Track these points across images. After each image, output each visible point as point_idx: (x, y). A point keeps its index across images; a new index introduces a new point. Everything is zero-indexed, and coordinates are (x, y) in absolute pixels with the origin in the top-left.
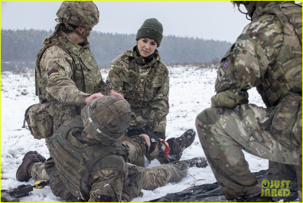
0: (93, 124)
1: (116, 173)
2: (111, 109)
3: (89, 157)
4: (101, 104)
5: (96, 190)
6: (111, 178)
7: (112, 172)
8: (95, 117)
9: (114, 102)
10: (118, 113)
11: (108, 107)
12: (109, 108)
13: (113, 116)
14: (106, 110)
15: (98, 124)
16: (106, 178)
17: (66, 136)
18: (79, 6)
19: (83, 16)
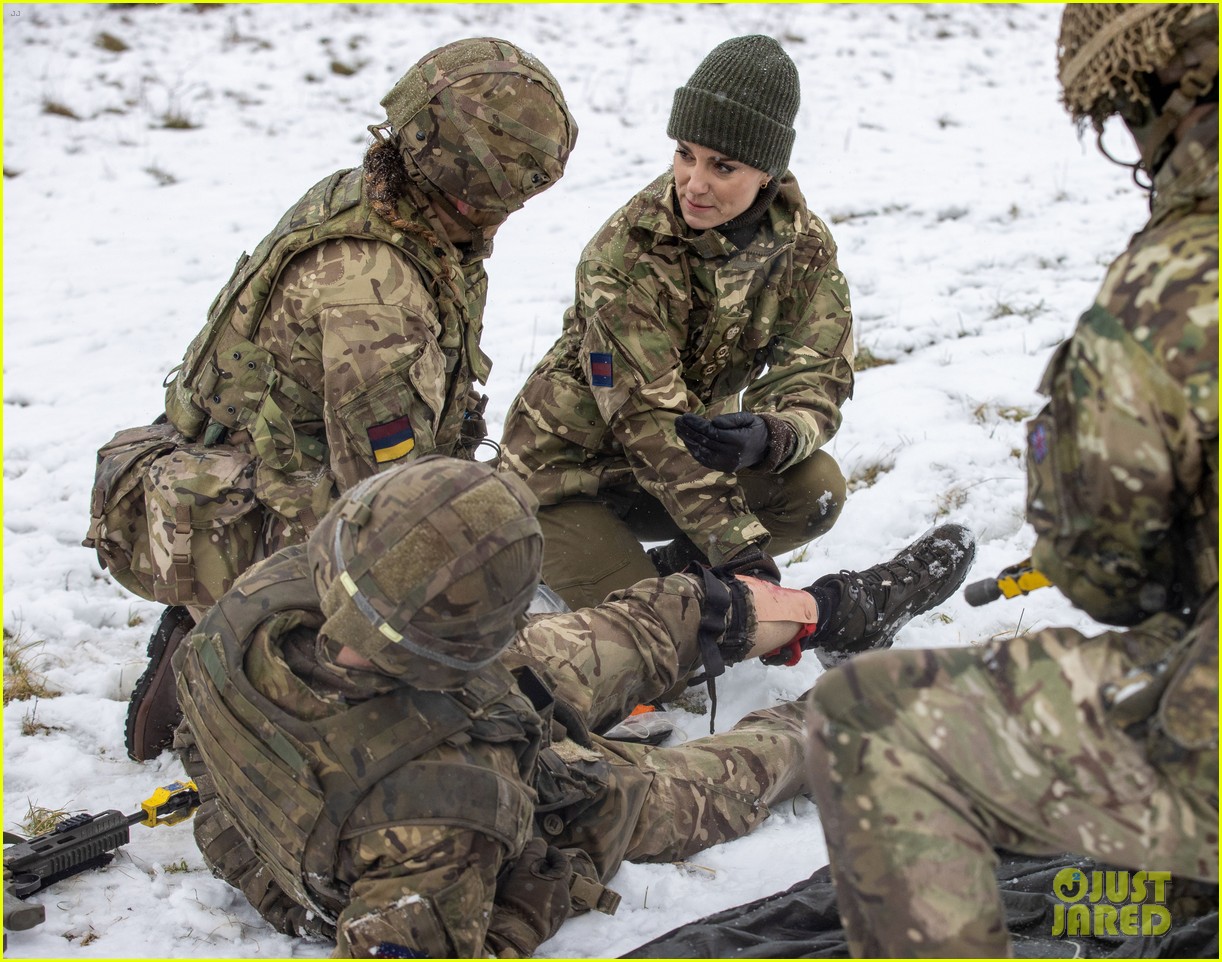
0: (363, 602)
1: (457, 845)
2: (440, 530)
3: (337, 760)
4: (392, 506)
5: (364, 920)
6: (433, 867)
7: (439, 838)
8: (368, 572)
9: (454, 497)
10: (472, 548)
11: (428, 522)
12: (433, 526)
13: (454, 562)
14: (417, 534)
15: (385, 602)
16: (410, 865)
17: (244, 648)
18: (480, 113)
19: (486, 159)
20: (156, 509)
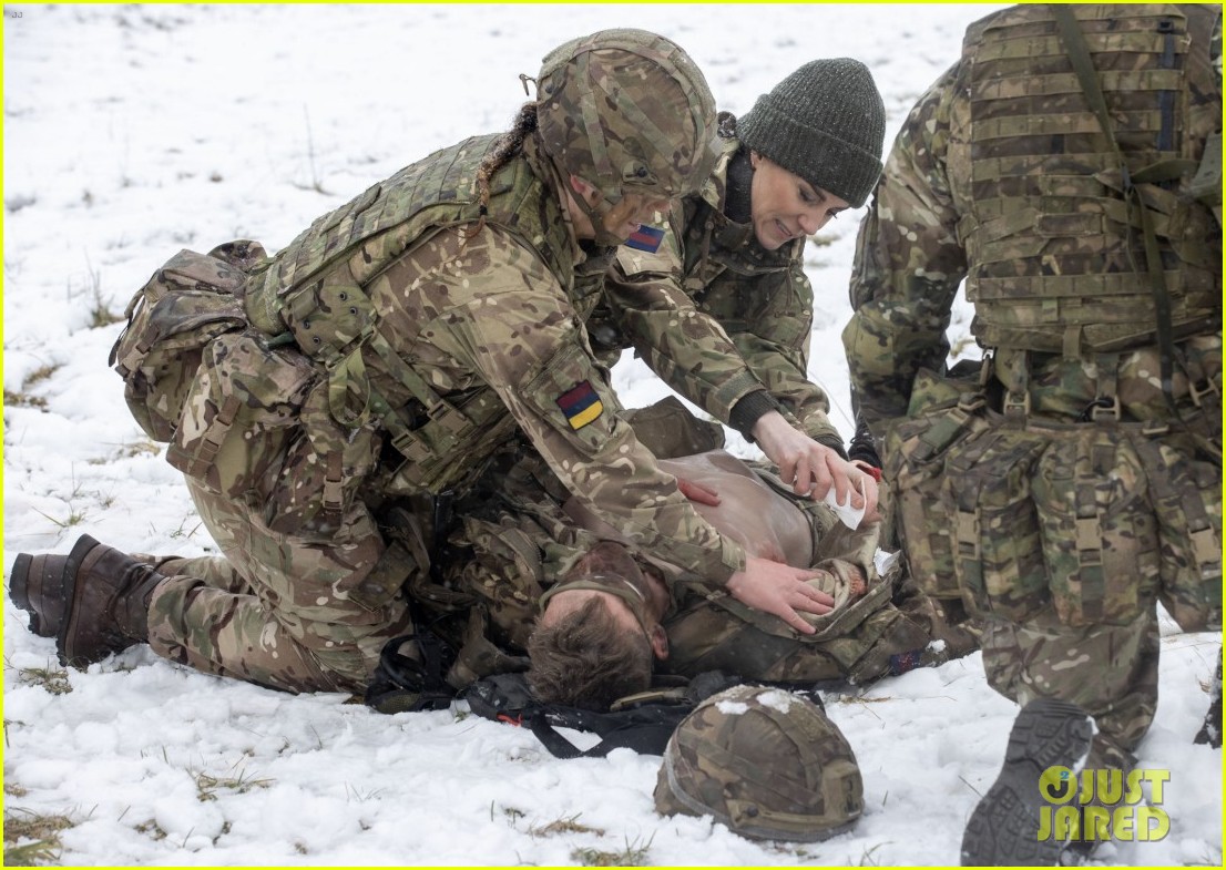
18: (603, 82)
19: (591, 126)
20: (205, 384)
